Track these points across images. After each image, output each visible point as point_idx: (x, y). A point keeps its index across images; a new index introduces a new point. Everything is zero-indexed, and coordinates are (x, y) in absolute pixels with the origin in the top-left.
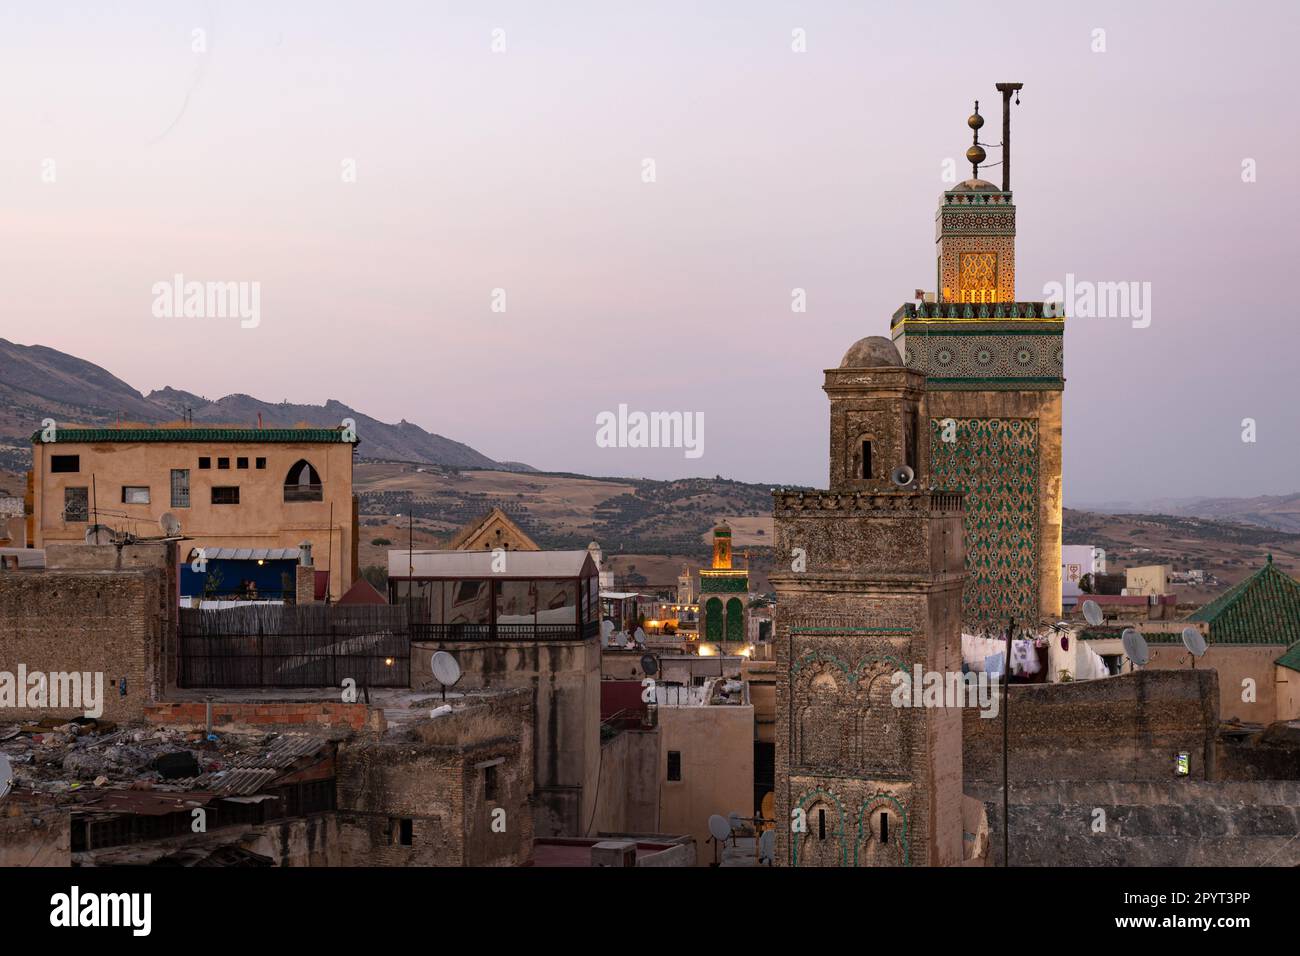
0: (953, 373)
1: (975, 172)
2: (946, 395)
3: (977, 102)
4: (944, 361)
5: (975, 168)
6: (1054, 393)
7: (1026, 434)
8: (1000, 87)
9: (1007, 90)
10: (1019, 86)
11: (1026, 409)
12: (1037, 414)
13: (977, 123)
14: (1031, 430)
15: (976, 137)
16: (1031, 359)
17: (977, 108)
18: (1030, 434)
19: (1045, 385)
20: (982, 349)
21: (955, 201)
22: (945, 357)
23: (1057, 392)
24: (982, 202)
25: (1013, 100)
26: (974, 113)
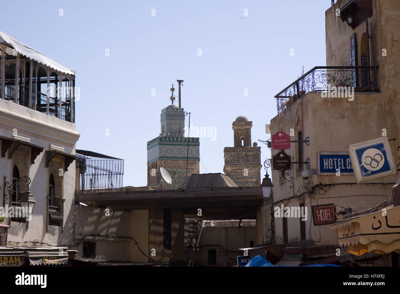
0: (172, 155)
1: (172, 103)
2: (170, 161)
3: (173, 84)
4: (169, 152)
5: (172, 102)
6: (197, 162)
7: (190, 173)
8: (178, 81)
9: (180, 82)
10: (183, 81)
11: (190, 166)
12: (193, 167)
13: (173, 90)
14: (192, 171)
15: (173, 94)
16: (191, 152)
17: (173, 86)
18: (191, 173)
19: (195, 160)
20: (179, 149)
21: (169, 110)
22: (169, 151)
23: (198, 162)
24: (176, 111)
25: (181, 85)
26: (172, 87)
